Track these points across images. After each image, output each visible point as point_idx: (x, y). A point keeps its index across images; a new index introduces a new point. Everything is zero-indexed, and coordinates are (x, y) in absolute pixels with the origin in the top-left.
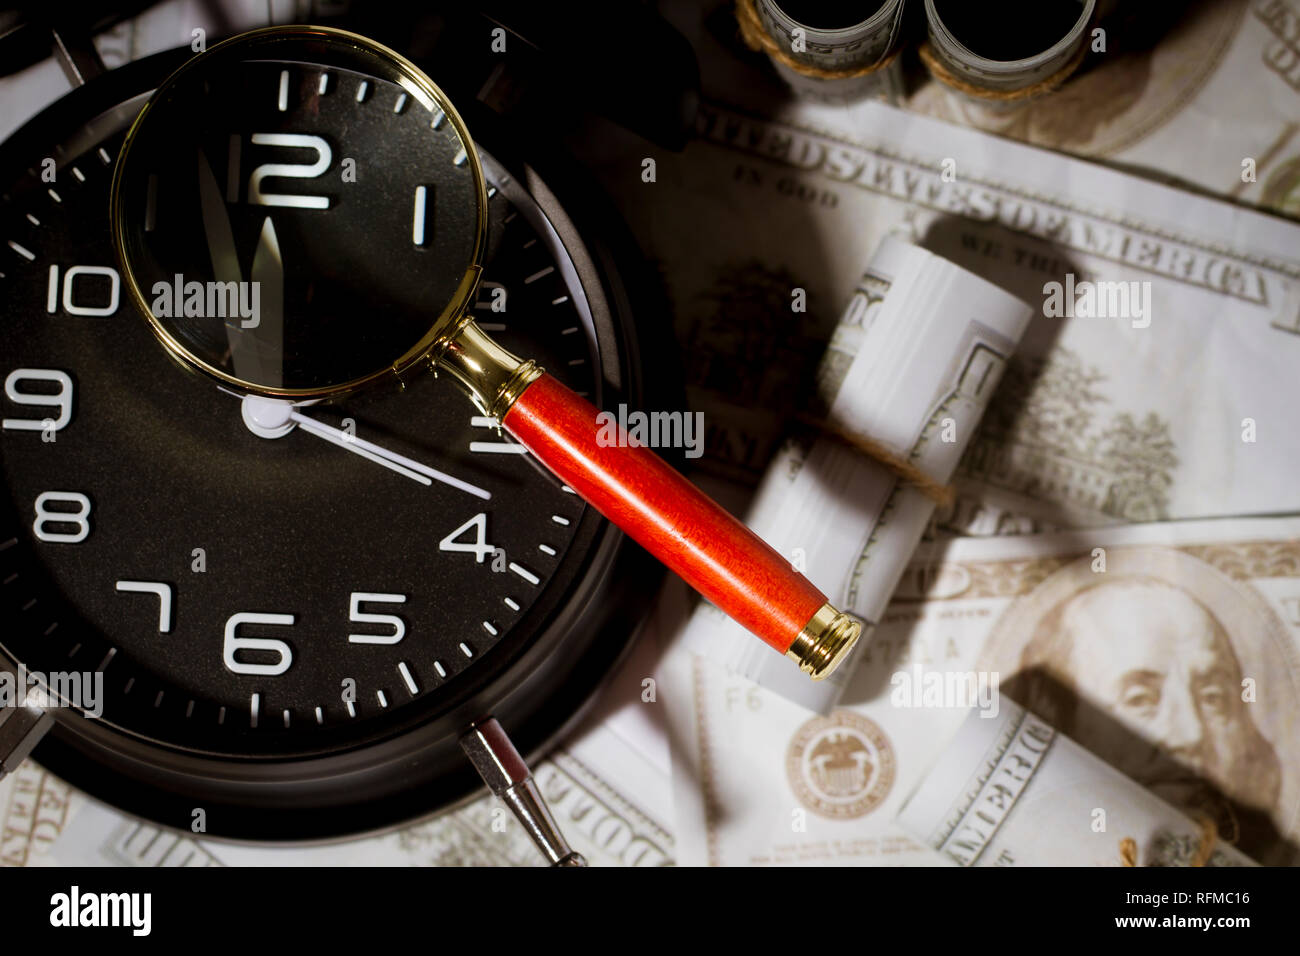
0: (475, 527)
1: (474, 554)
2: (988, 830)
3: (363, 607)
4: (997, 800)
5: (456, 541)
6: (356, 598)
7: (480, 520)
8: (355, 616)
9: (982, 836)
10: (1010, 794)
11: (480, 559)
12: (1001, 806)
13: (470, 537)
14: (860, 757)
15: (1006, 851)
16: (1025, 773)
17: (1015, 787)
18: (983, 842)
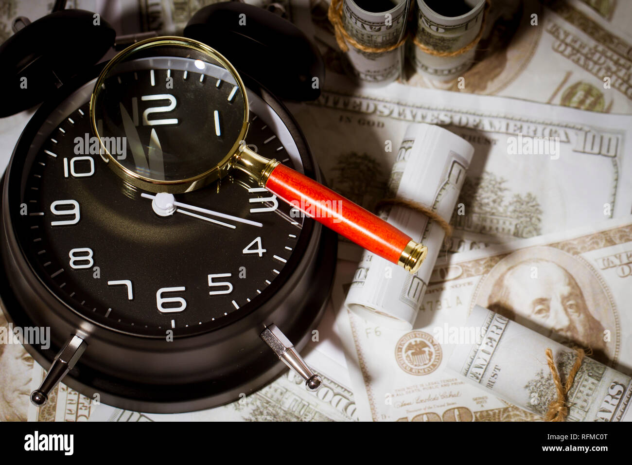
0: (257, 242)
1: (258, 254)
2: (488, 357)
3: (214, 280)
4: (490, 344)
5: (249, 249)
6: (210, 277)
7: (259, 239)
8: (211, 284)
9: (485, 360)
10: (495, 341)
11: (261, 255)
12: (492, 346)
13: (255, 246)
14: (426, 349)
15: (496, 366)
16: (500, 332)
17: (497, 338)
18: (486, 364)
